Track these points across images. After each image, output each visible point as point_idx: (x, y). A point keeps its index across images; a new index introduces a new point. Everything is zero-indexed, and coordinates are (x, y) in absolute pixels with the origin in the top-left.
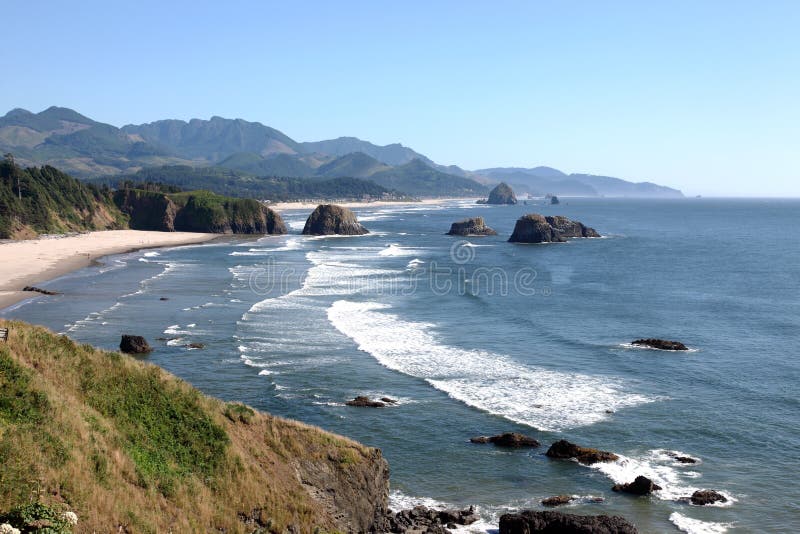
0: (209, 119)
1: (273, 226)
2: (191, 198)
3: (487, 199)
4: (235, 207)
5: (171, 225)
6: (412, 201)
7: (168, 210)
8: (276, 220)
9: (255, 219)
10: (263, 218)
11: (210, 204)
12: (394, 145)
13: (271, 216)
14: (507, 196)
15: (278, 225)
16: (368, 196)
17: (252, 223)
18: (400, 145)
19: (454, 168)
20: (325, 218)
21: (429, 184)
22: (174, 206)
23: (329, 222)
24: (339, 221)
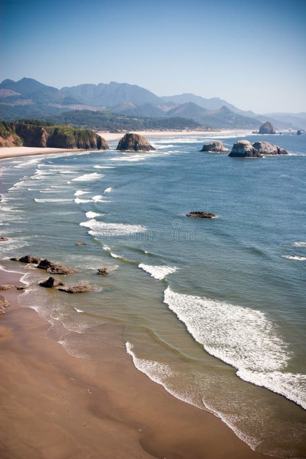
0: (109, 83)
1: (100, 144)
2: (56, 129)
3: (258, 131)
4: (79, 134)
5: (44, 144)
6: (214, 131)
7: (43, 136)
8: (103, 142)
9: (90, 141)
10: (95, 140)
11: (66, 133)
12: (215, 98)
13: (100, 140)
14: (270, 129)
15: (103, 144)
16: (188, 128)
17: (89, 144)
18: (218, 98)
19: (250, 112)
20: (129, 141)
21: (230, 122)
22: (46, 133)
23: (131, 144)
24: (136, 143)
